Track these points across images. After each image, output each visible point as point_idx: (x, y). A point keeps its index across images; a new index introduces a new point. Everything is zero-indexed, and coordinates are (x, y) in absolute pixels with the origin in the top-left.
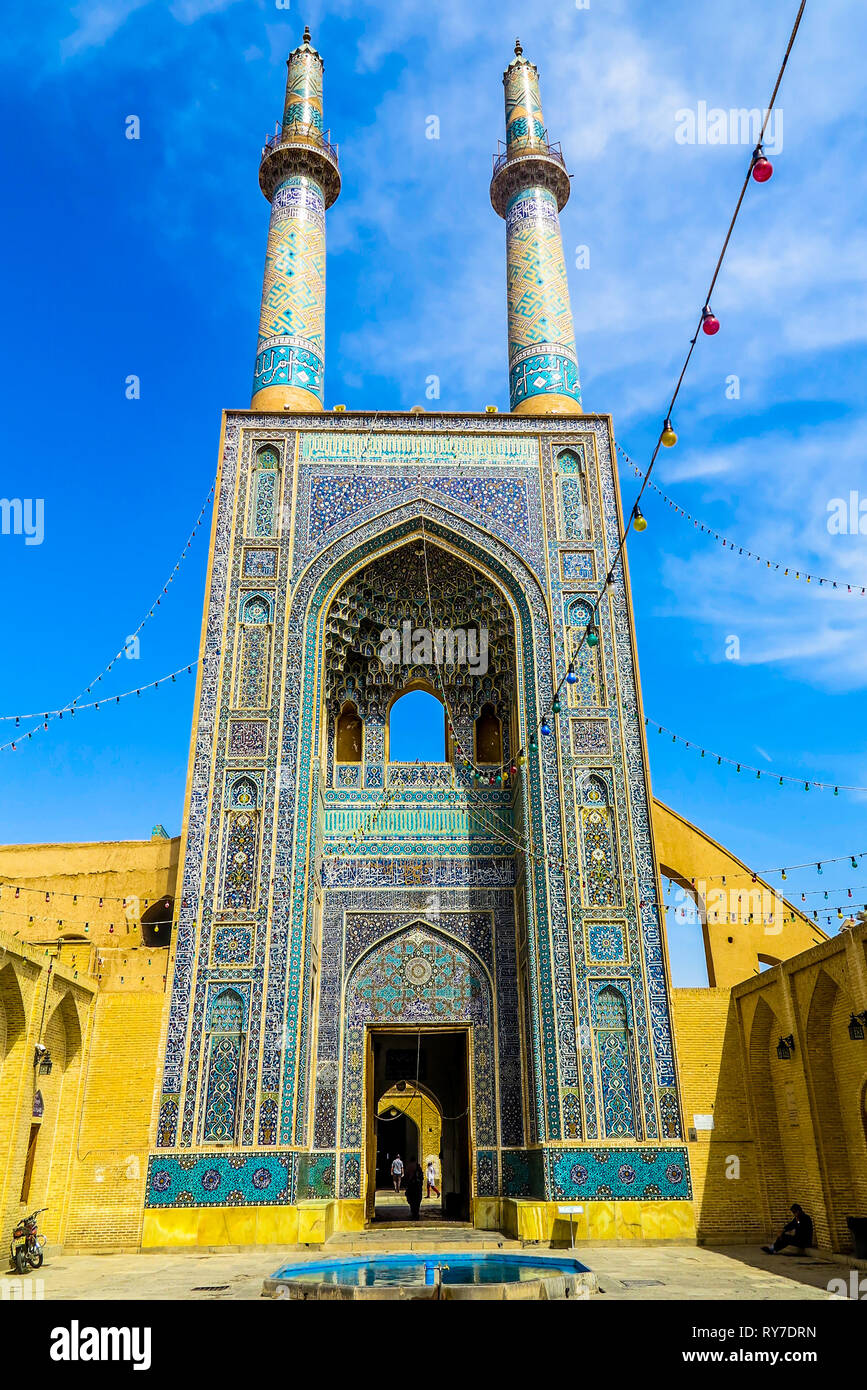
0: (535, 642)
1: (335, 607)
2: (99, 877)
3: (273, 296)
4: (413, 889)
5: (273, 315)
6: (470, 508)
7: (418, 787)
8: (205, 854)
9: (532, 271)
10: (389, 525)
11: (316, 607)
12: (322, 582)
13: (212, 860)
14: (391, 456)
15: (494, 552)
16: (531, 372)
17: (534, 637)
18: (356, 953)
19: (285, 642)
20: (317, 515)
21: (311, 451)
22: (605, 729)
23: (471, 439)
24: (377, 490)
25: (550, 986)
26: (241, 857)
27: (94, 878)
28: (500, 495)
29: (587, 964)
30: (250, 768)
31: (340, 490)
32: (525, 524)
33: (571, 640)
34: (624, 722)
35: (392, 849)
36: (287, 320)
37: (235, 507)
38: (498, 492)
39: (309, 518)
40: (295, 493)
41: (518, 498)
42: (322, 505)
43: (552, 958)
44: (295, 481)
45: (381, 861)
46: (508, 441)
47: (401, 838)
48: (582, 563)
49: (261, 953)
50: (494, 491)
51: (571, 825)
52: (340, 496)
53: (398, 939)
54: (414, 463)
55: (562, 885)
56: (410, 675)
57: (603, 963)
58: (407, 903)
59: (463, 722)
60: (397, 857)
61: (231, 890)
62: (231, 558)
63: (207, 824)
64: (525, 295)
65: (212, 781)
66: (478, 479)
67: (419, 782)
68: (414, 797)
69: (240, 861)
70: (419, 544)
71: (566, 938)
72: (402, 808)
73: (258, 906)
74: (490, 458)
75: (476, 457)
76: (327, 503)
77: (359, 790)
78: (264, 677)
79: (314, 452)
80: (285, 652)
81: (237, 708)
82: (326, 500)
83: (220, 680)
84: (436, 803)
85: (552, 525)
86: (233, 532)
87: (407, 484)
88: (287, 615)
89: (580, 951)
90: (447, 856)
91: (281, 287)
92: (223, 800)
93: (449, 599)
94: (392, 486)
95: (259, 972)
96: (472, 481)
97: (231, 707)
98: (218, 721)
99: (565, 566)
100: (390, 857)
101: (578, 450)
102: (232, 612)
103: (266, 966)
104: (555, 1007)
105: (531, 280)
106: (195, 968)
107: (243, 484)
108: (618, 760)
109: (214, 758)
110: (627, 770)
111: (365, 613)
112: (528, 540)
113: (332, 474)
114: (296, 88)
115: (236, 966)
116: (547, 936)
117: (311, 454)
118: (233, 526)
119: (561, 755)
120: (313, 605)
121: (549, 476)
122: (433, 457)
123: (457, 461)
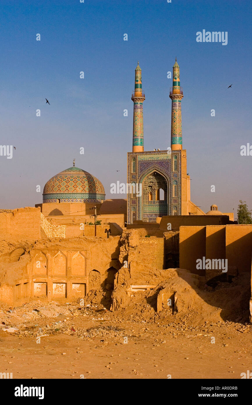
10: (150, 170)
14: (150, 158)
15: (164, 174)
20: (141, 169)
22: (177, 200)
23: (162, 155)
30: (134, 206)
31: (144, 165)
32: (169, 169)
33: (174, 187)
34: (179, 199)
35: (156, 212)
37: (130, 168)
38: (165, 164)
41: (168, 164)
44: (138, 164)
48: (176, 175)
54: (154, 160)
62: (130, 176)
63: (130, 213)
65: (130, 208)
70: (155, 172)
74: (164, 158)
75: (162, 158)
77: (152, 204)
79: (140, 159)
81: (133, 198)
82: (142, 167)
84: (162, 206)
85: (172, 169)
86: (130, 172)
87: (153, 163)
92: (132, 210)
94: (150, 164)
98: (130, 200)
99: (174, 176)
101: (176, 156)
108: (178, 204)
109: (130, 205)
110: (179, 206)
112: (169, 172)
113: (142, 162)
119: (171, 204)
121: (172, 161)
122: (156, 158)
123: (159, 159)
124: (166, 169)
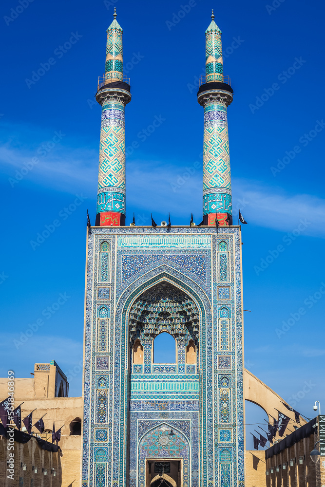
0: (206, 324)
1: (132, 309)
2: (54, 410)
3: (104, 166)
4: (162, 411)
5: (105, 176)
6: (183, 269)
7: (165, 373)
8: (90, 405)
9: (213, 149)
10: (152, 276)
11: (125, 310)
12: (127, 301)
13: (93, 407)
14: (153, 245)
15: (192, 287)
16: (211, 201)
17: (206, 323)
18: (142, 435)
19: (114, 326)
20: (125, 272)
21: (122, 244)
22: (230, 360)
23: (184, 237)
24: (147, 261)
25: (206, 449)
26: (102, 406)
27: (52, 410)
29: (218, 442)
30: (104, 374)
31: (133, 261)
32: (204, 275)
33: (220, 324)
34: (236, 357)
35: (154, 397)
36: (110, 179)
37: (93, 270)
38: (194, 261)
39: (121, 274)
40: (116, 263)
41: (202, 263)
42: (126, 268)
43: (207, 440)
44: (116, 257)
45: (150, 401)
46: (199, 237)
47: (158, 393)
48: (226, 292)
49: (110, 438)
50: (193, 261)
51: (216, 395)
52: (133, 264)
53: (157, 429)
54: (162, 249)
55: (211, 416)
56: (161, 328)
57: (224, 442)
58: (160, 417)
59: (182, 347)
60: (156, 400)
61: (99, 417)
62: (93, 292)
63: (90, 394)
64: (210, 162)
65: (91, 379)
66: (187, 255)
67: (165, 371)
68: (162, 377)
69: (102, 407)
70: (164, 282)
71: (212, 434)
72: (158, 381)
73: (109, 423)
74: (192, 246)
75: (186, 245)
77: (142, 374)
78: (107, 339)
79: (123, 244)
80: (114, 330)
81: (98, 352)
82: (128, 266)
83: (92, 341)
84: (170, 379)
85: (215, 276)
86: (93, 280)
87: (159, 258)
88: (114, 315)
89: (216, 438)
90: (175, 399)
91: (107, 162)
92: (95, 385)
94: (153, 259)
95: (110, 444)
96: (184, 256)
97: (96, 351)
98: (92, 356)
99: (219, 293)
100: (154, 400)
101: (227, 241)
102: (94, 314)
103: (112, 442)
104: (207, 456)
105: (213, 154)
106: (90, 442)
107: (96, 259)
108: (234, 371)
109: (91, 370)
110: (236, 375)
111: (143, 308)
112: (205, 282)
113: (129, 254)
115: (103, 442)
116: (206, 433)
117: (122, 245)
118: (93, 278)
119: (213, 369)
120: (124, 310)
121: (214, 253)
122: (169, 246)
123: (179, 247)
124: (197, 274)
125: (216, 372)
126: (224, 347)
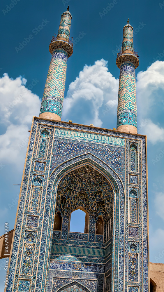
6: (104, 158)
7: (78, 240)
8: (17, 256)
13: (19, 258)
17: (120, 200)
19: (46, 193)
20: (59, 154)
22: (138, 230)
24: (77, 148)
26: (28, 258)
28: (113, 155)
30: (33, 231)
31: (66, 147)
32: (120, 165)
33: (130, 202)
34: (143, 228)
37: (34, 148)
39: (56, 154)
40: (52, 146)
41: (119, 156)
42: (60, 151)
44: (53, 142)
46: (116, 138)
48: (135, 179)
49: (33, 289)
52: (66, 149)
59: (93, 221)
61: (24, 268)
62: (31, 164)
65: (21, 233)
66: (107, 149)
67: (78, 238)
68: (76, 243)
69: (28, 260)
72: (72, 246)
73: (33, 275)
75: (107, 142)
76: (62, 150)
77: (60, 239)
78: (39, 203)
80: (46, 196)
81: (30, 211)
84: (83, 245)
85: (127, 166)
86: (32, 156)
87: (86, 148)
88: (47, 184)
92: (24, 239)
93: (93, 184)
94: (82, 148)
96: (105, 150)
97: (28, 211)
98: (24, 215)
101: (136, 145)
102: (30, 181)
108: (141, 240)
109: (22, 226)
112: (120, 170)
114: (63, 24)
118: (33, 154)
119: (125, 237)
120: (55, 182)
121: (127, 151)
124: (115, 164)
125: (127, 239)
126: (133, 221)
